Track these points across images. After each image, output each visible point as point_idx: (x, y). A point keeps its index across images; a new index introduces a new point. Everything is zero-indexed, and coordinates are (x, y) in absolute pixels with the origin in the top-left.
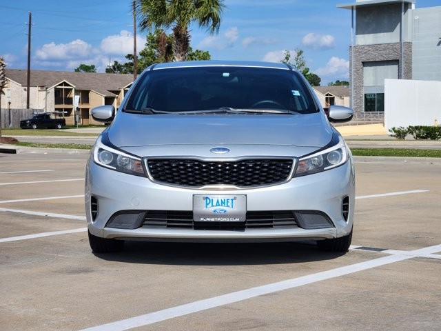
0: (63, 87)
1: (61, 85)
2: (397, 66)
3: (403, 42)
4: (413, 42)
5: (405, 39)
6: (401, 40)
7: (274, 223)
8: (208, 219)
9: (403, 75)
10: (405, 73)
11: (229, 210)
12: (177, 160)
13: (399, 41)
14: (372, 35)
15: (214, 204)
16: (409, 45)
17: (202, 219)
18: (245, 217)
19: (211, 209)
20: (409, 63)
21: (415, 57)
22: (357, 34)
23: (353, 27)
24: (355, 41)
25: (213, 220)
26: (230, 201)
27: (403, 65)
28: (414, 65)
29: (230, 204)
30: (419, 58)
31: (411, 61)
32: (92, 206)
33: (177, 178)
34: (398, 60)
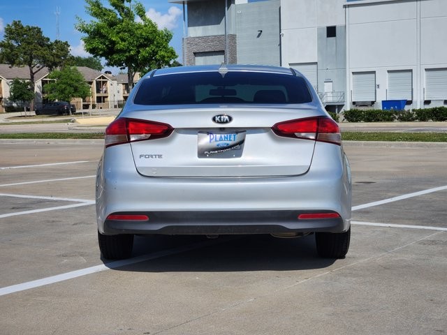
0: (102, 80)
1: (100, 78)
2: (223, 56)
3: (227, 34)
4: (237, 34)
5: (229, 32)
10: (230, 63)
13: (224, 33)
14: (201, 27)
16: (233, 37)
20: (234, 53)
21: (239, 48)
22: (189, 26)
23: (184, 20)
24: (187, 33)
27: (228, 55)
28: (239, 55)
34: (224, 51)
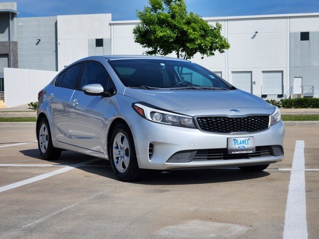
2: (7, 58)
3: (11, 41)
4: (18, 41)
5: (12, 39)
6: (9, 40)
7: (262, 153)
8: (236, 152)
9: (12, 65)
10: (13, 64)
11: (246, 146)
12: (216, 118)
13: (7, 40)
15: (239, 143)
16: (16, 43)
17: (233, 153)
18: (255, 150)
19: (237, 147)
20: (16, 56)
21: (20, 53)
25: (238, 152)
26: (247, 141)
27: (12, 58)
28: (19, 58)
29: (246, 143)
30: (22, 53)
31: (17, 55)
32: (150, 149)
33: (216, 129)
34: (8, 54)
